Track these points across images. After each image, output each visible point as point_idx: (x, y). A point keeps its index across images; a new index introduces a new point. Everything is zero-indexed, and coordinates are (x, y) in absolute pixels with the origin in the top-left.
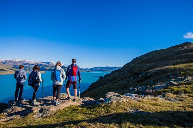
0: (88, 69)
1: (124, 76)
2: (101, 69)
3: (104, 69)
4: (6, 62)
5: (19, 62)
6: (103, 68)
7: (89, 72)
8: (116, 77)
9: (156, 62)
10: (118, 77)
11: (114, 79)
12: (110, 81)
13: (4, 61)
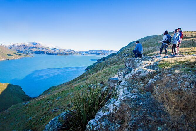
0: (83, 52)
1: (124, 58)
2: (97, 53)
3: (100, 53)
4: (11, 47)
5: (20, 46)
6: (99, 51)
7: (84, 55)
8: (116, 59)
9: (153, 46)
10: (118, 60)
11: (114, 61)
12: (110, 63)
13: (10, 46)
